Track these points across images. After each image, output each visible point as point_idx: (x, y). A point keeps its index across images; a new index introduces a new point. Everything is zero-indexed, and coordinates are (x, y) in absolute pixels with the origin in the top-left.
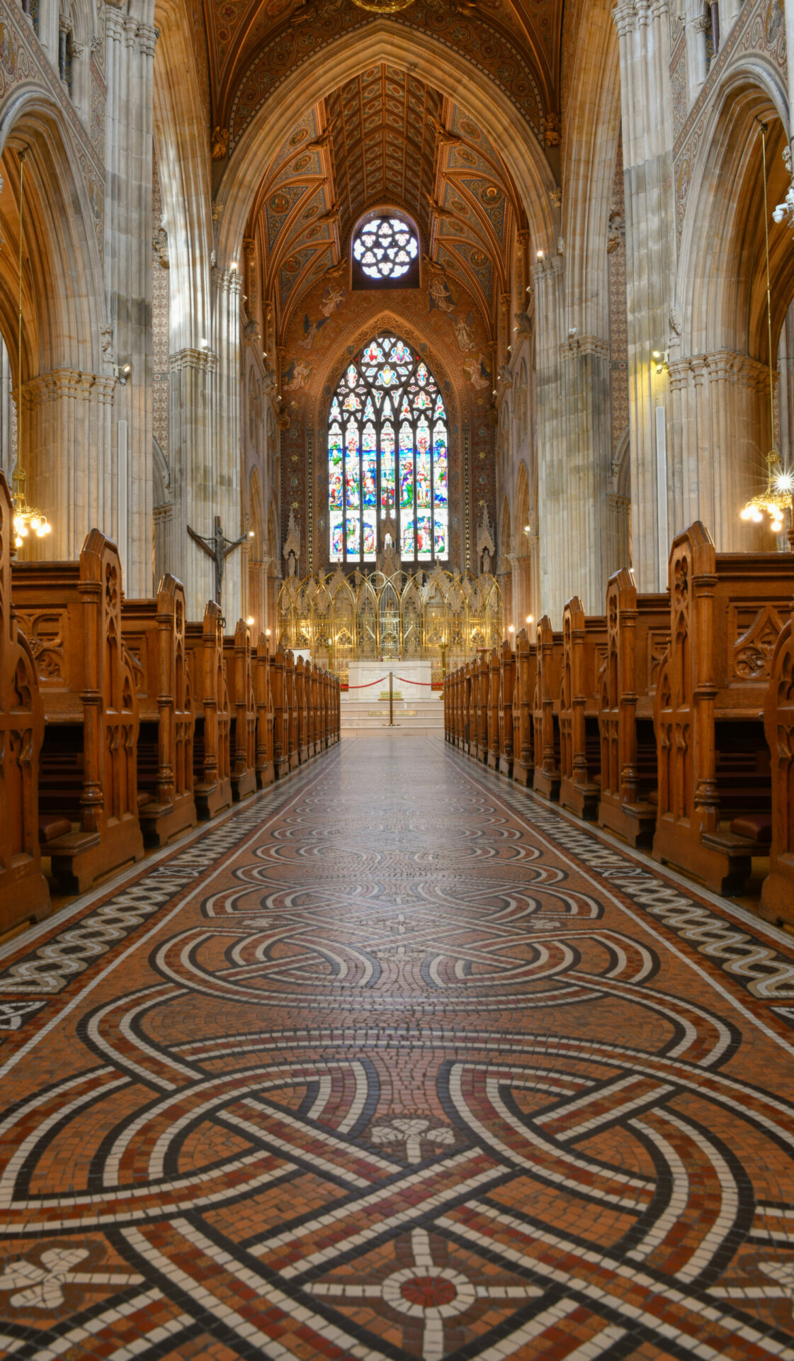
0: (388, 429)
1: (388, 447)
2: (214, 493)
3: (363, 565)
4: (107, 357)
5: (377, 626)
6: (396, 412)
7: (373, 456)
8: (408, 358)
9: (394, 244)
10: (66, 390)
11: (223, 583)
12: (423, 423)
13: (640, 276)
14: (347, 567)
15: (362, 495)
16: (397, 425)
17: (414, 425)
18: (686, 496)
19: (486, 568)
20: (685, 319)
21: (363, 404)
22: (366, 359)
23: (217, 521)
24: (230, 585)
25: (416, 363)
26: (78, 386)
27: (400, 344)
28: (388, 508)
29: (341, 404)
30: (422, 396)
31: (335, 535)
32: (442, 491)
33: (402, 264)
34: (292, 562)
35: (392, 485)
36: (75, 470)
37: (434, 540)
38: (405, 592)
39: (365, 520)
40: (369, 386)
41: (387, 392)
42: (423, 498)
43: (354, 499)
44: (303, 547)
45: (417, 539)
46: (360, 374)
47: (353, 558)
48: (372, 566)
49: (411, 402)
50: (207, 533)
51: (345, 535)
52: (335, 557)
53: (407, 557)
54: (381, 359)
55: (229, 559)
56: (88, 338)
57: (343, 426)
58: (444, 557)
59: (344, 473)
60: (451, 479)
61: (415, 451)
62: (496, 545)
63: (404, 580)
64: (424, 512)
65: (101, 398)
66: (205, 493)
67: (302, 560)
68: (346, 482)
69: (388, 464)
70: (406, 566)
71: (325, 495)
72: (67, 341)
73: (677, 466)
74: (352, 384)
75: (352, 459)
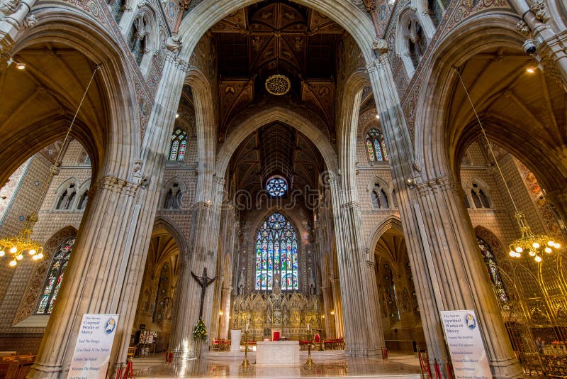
0: (277, 243)
1: (277, 249)
2: (205, 258)
3: (267, 291)
4: (136, 174)
5: (272, 315)
6: (280, 237)
7: (272, 252)
8: (284, 220)
9: (279, 186)
10: (107, 186)
11: (205, 298)
12: (289, 241)
13: (393, 151)
14: (261, 292)
15: (268, 265)
16: (280, 242)
17: (286, 241)
18: (441, 248)
19: (312, 293)
20: (421, 164)
21: (269, 234)
22: (270, 220)
23: (205, 270)
24: (209, 298)
25: (286, 222)
26: (116, 186)
27: (281, 216)
28: (277, 270)
29: (261, 234)
30: (289, 232)
31: (258, 280)
32: (296, 265)
33: (282, 192)
34: (241, 290)
35: (278, 262)
36: (101, 227)
37: (293, 282)
38: (283, 301)
39: (269, 274)
40: (270, 228)
41: (277, 231)
42: (289, 267)
43: (265, 267)
44: (246, 284)
45: (287, 281)
46: (268, 225)
47: (264, 288)
48: (271, 292)
49: (285, 234)
50: (200, 274)
51: (261, 280)
52: (257, 288)
53: (284, 288)
54: (275, 220)
55: (209, 286)
56: (127, 164)
57: (262, 242)
58: (297, 288)
59: (261, 257)
60: (299, 260)
61: (286, 250)
62: (316, 284)
63: (283, 297)
64: (289, 272)
65: (128, 193)
66: (201, 258)
67: (245, 289)
68: (262, 261)
69: (277, 255)
70: (283, 291)
71: (254, 265)
72: (114, 163)
73: (433, 233)
74: (265, 228)
75: (265, 253)
